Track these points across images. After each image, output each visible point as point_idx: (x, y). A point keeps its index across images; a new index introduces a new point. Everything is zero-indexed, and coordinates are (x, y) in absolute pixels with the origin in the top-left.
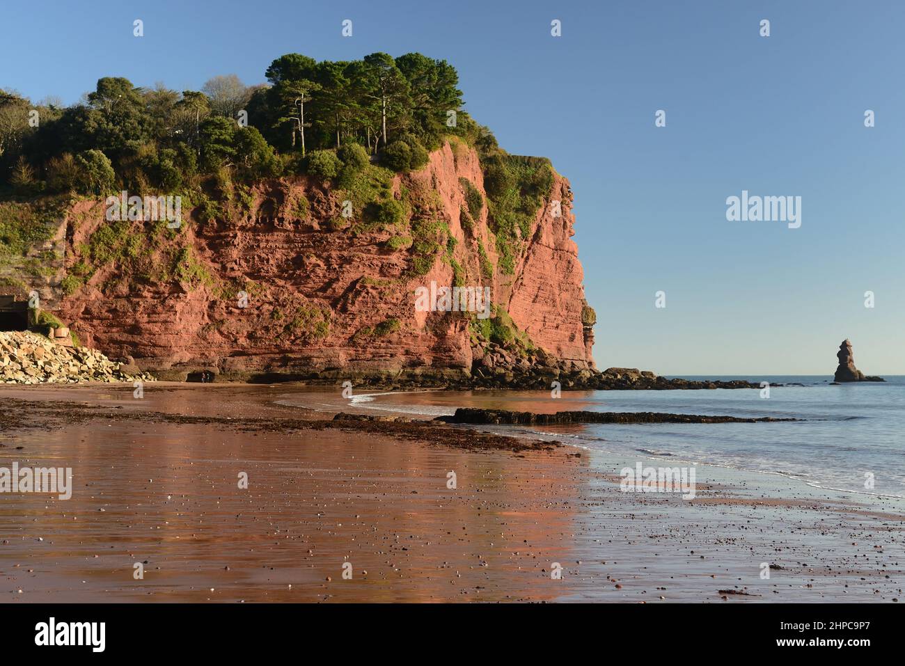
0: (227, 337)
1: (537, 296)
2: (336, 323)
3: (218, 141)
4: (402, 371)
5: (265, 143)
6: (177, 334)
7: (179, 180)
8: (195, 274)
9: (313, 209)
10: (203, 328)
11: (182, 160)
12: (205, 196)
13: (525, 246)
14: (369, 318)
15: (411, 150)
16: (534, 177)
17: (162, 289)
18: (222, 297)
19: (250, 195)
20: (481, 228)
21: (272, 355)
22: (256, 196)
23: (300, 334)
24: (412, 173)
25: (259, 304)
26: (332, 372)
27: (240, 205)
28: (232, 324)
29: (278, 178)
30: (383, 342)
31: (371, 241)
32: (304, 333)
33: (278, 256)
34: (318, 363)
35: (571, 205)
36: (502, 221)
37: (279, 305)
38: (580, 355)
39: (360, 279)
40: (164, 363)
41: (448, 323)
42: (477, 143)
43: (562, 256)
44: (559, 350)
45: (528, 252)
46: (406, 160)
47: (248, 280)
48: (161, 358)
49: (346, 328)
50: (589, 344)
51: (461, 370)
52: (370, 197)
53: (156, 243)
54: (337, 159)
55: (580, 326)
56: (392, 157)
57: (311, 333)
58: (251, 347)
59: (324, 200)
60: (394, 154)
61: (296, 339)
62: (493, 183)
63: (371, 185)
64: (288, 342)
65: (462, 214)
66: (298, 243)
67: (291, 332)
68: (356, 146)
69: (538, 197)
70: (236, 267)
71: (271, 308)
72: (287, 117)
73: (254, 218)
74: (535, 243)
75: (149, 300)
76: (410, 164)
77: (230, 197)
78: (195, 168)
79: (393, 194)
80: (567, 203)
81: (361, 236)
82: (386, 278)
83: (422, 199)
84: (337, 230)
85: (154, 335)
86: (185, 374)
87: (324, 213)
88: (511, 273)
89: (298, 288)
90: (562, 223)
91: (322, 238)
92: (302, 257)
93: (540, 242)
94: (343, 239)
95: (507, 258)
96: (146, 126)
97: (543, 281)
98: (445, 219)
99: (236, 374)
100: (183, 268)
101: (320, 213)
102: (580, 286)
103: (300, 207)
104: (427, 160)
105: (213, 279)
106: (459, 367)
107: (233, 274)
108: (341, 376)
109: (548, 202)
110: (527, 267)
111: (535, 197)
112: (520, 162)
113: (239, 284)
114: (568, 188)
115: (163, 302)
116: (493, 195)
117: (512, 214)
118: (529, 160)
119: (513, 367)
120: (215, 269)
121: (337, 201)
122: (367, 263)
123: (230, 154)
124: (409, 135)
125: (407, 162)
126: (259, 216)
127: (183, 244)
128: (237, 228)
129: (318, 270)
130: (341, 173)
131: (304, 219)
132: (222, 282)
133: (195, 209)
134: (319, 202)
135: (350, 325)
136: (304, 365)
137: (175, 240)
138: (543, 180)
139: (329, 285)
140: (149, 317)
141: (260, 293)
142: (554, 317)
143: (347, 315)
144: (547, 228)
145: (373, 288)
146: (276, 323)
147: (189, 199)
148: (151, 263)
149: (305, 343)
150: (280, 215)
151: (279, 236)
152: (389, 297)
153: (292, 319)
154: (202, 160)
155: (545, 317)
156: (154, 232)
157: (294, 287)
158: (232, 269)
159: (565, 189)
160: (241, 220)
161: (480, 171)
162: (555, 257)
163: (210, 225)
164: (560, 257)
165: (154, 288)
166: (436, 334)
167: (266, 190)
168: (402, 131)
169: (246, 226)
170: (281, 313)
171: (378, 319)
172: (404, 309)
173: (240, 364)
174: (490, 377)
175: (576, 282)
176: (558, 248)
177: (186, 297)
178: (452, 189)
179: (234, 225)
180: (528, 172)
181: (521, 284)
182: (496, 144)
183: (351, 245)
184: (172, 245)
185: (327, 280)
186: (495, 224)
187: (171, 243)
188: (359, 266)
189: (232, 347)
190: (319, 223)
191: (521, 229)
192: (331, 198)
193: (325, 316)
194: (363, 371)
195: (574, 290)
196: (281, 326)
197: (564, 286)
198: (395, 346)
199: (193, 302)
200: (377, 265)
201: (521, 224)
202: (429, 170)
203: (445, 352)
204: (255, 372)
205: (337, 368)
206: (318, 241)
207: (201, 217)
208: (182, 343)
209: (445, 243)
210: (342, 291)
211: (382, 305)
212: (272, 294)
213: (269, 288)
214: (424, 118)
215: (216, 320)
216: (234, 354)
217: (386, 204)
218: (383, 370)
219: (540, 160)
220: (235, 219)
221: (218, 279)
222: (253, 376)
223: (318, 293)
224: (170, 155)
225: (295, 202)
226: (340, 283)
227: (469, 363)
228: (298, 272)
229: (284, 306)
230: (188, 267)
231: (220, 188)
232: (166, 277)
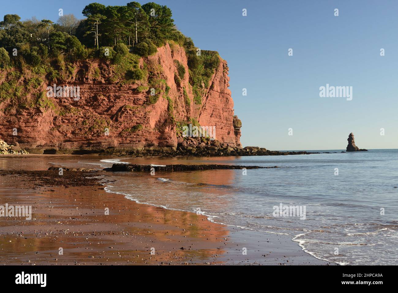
0: (62, 133)
1: (212, 114)
2: (113, 126)
3: (58, 43)
4: (144, 148)
5: (80, 43)
6: (39, 132)
7: (39, 61)
8: (47, 104)
9: (102, 73)
10: (51, 129)
11: (41, 52)
12: (52, 68)
13: (207, 91)
14: (128, 124)
15: (148, 46)
16: (211, 60)
17: (31, 111)
18: (60, 115)
19: (72, 67)
20: (185, 83)
21: (83, 142)
22: (75, 68)
23: (96, 132)
24: (149, 57)
25: (77, 118)
26: (111, 149)
27: (68, 72)
28: (64, 127)
29: (86, 59)
30: (135, 135)
31: (129, 88)
32: (98, 131)
33: (86, 95)
34: (104, 145)
35: (228, 72)
36: (196, 80)
37: (86, 118)
38: (232, 141)
39: (124, 106)
40: (32, 145)
41: (165, 126)
42: (185, 44)
43: (224, 96)
44: (223, 138)
45: (208, 94)
46: (146, 51)
47: (72, 107)
48: (31, 143)
49: (117, 129)
50: (239, 136)
51: (172, 148)
52: (129, 68)
53: (29, 90)
54: (113, 51)
55: (233, 127)
56: (139, 50)
57: (101, 131)
58: (73, 138)
59: (107, 70)
60: (140, 48)
61: (94, 134)
62: (192, 63)
63: (129, 63)
64: (90, 136)
65: (175, 76)
66: (95, 89)
67: (92, 131)
68: (123, 45)
69: (213, 69)
70: (66, 101)
71: (83, 120)
72: (90, 31)
73: (74, 78)
74: (211, 90)
75: (26, 116)
76: (148, 52)
77: (63, 68)
78: (47, 55)
79: (140, 66)
80: (226, 72)
81: (124, 86)
82: (137, 106)
83: (153, 69)
84: (113, 83)
85: (28, 132)
86: (43, 150)
87: (107, 75)
88: (200, 103)
89: (95, 110)
90: (224, 81)
91: (106, 87)
92: (97, 96)
93: (213, 90)
94: (116, 87)
95: (198, 97)
96: (25, 36)
97: (215, 107)
98: (164, 78)
99: (66, 150)
100: (41, 102)
101: (105, 75)
102: (232, 110)
103: (96, 73)
104: (156, 51)
105: (55, 107)
106: (171, 146)
107: (65, 104)
108: (115, 151)
109: (217, 71)
110: (207, 101)
111: (211, 69)
112: (204, 53)
113: (67, 109)
114: (226, 65)
115: (32, 117)
116: (192, 68)
117: (200, 77)
118: (208, 52)
119: (196, 146)
120: (57, 102)
121: (113, 70)
122: (127, 99)
123: (64, 49)
124: (148, 40)
125: (146, 52)
126: (77, 77)
127: (41, 91)
128: (66, 83)
129: (104, 102)
130: (115, 57)
131: (97, 78)
132: (60, 107)
133: (47, 74)
134: (105, 70)
135: (119, 127)
136: (98, 146)
137: (38, 89)
138: (214, 61)
139: (109, 109)
140: (25, 124)
141: (77, 113)
142: (220, 124)
143: (118, 123)
144: (217, 83)
145: (130, 110)
146: (85, 126)
147: (44, 70)
148: (26, 99)
149: (98, 136)
150: (86, 77)
151: (86, 86)
152: (138, 114)
153: (92, 124)
154: (51, 52)
155: (216, 124)
156: (28, 85)
157: (93, 110)
158: (64, 102)
159: (225, 65)
160: (68, 79)
161: (186, 57)
162: (221, 96)
163: (54, 82)
164: (223, 96)
165: (28, 111)
166: (160, 131)
167: (80, 65)
168: (145, 38)
169: (71, 82)
170: (87, 122)
171: (132, 124)
172: (144, 120)
173: (68, 146)
174: (185, 151)
175: (230, 107)
176: (222, 92)
177: (43, 115)
178: (170, 65)
179: (65, 82)
180: (208, 58)
181: (205, 108)
182: (193, 45)
183: (120, 90)
184: (36, 91)
185: (109, 107)
186: (193, 81)
187: (36, 90)
188: (123, 100)
189: (64, 138)
190: (104, 80)
191: (205, 84)
192: (110, 68)
193: (108, 123)
194: (125, 149)
195: (229, 111)
196: (87, 128)
197: (225, 110)
198: (141, 137)
199: (46, 117)
200: (132, 100)
201: (205, 81)
202: (157, 56)
203: (164, 139)
204: (75, 149)
205: (113, 148)
206: (104, 88)
207: (50, 78)
208: (41, 136)
209: (164, 89)
210: (115, 112)
211: (134, 118)
212: (83, 113)
213: (82, 110)
214: (155, 32)
215: (57, 125)
216: (66, 141)
217: (136, 71)
218: (134, 148)
219: (213, 52)
220: (66, 79)
221: (58, 106)
222: (74, 151)
223: (104, 113)
224: (35, 49)
225: (93, 71)
226: (115, 108)
227: (176, 144)
228: (95, 103)
229: (89, 119)
230: (43, 101)
231: (59, 64)
232: (33, 106)
